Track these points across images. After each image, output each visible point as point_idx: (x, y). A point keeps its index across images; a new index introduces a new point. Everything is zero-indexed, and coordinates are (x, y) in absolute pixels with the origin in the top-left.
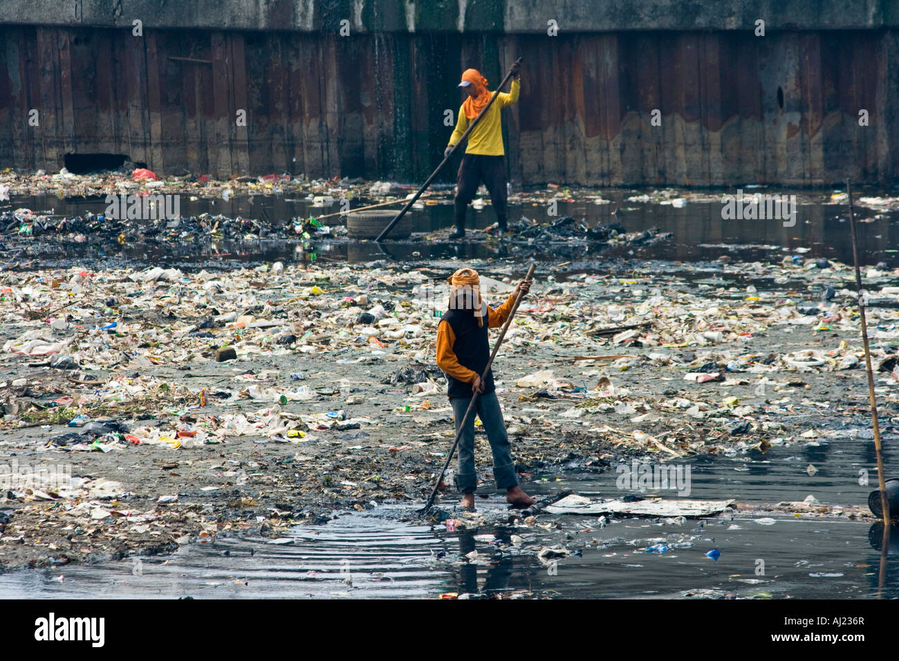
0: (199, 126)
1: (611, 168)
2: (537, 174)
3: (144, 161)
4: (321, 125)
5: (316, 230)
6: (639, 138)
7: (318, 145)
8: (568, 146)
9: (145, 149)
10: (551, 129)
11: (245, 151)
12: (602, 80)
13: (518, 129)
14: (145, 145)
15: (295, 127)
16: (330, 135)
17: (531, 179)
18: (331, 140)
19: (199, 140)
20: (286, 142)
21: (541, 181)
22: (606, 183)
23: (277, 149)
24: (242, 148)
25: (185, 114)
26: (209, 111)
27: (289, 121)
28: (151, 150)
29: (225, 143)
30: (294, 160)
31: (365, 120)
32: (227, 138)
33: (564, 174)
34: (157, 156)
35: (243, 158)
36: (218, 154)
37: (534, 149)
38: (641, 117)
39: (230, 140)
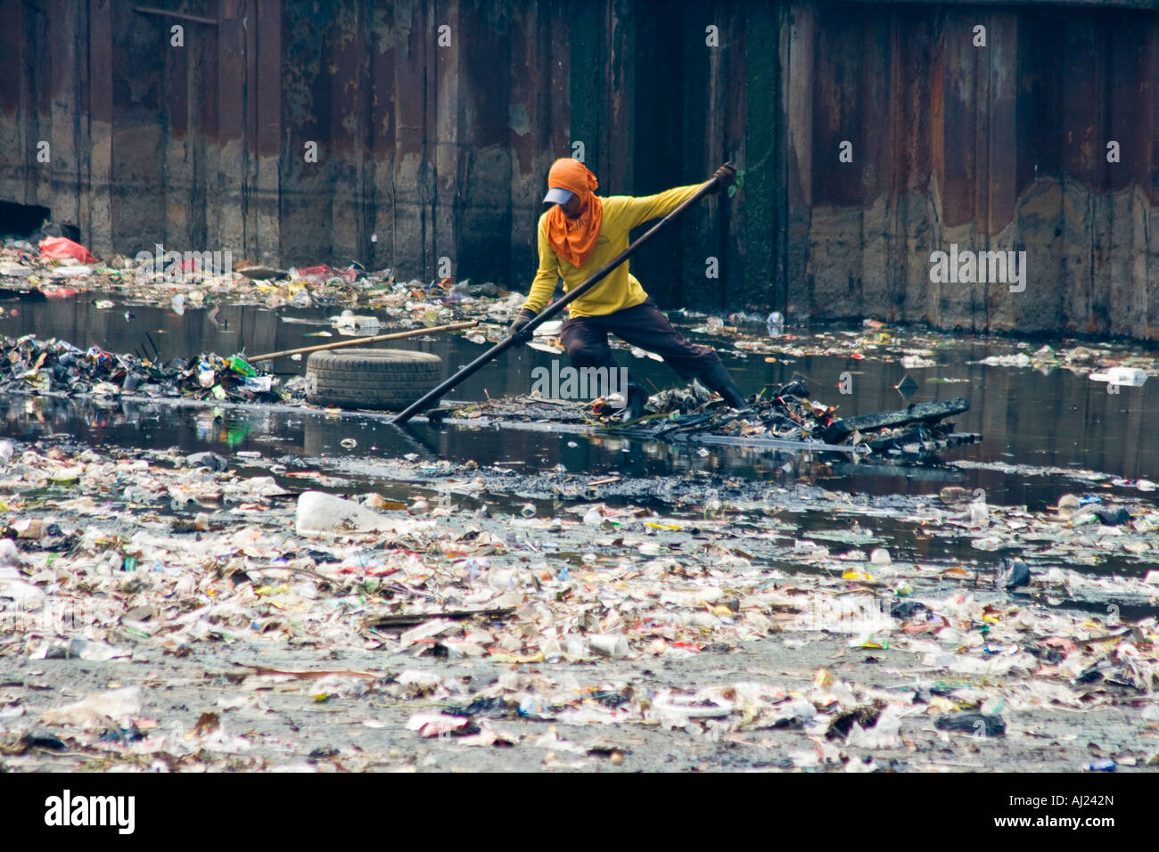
0: (190, 157)
1: (990, 294)
2: (846, 296)
3: (74, 222)
4: (423, 169)
5: (242, 383)
6: (1058, 233)
7: (417, 210)
8: (912, 243)
9: (78, 197)
10: (879, 204)
11: (271, 214)
12: (983, 107)
13: (808, 199)
14: (78, 188)
15: (378, 170)
16: (440, 191)
17: (831, 307)
18: (441, 199)
19: (189, 186)
20: (360, 200)
21: (855, 313)
22: (980, 325)
23: (341, 214)
24: (267, 206)
25: (165, 129)
26: (211, 126)
27: (367, 157)
28: (90, 201)
29: (234, 194)
30: (374, 239)
31: (516, 164)
32: (238, 183)
33: (901, 299)
34: (100, 213)
35: (268, 227)
36: (219, 216)
37: (841, 244)
38: (1064, 190)
39: (245, 189)
